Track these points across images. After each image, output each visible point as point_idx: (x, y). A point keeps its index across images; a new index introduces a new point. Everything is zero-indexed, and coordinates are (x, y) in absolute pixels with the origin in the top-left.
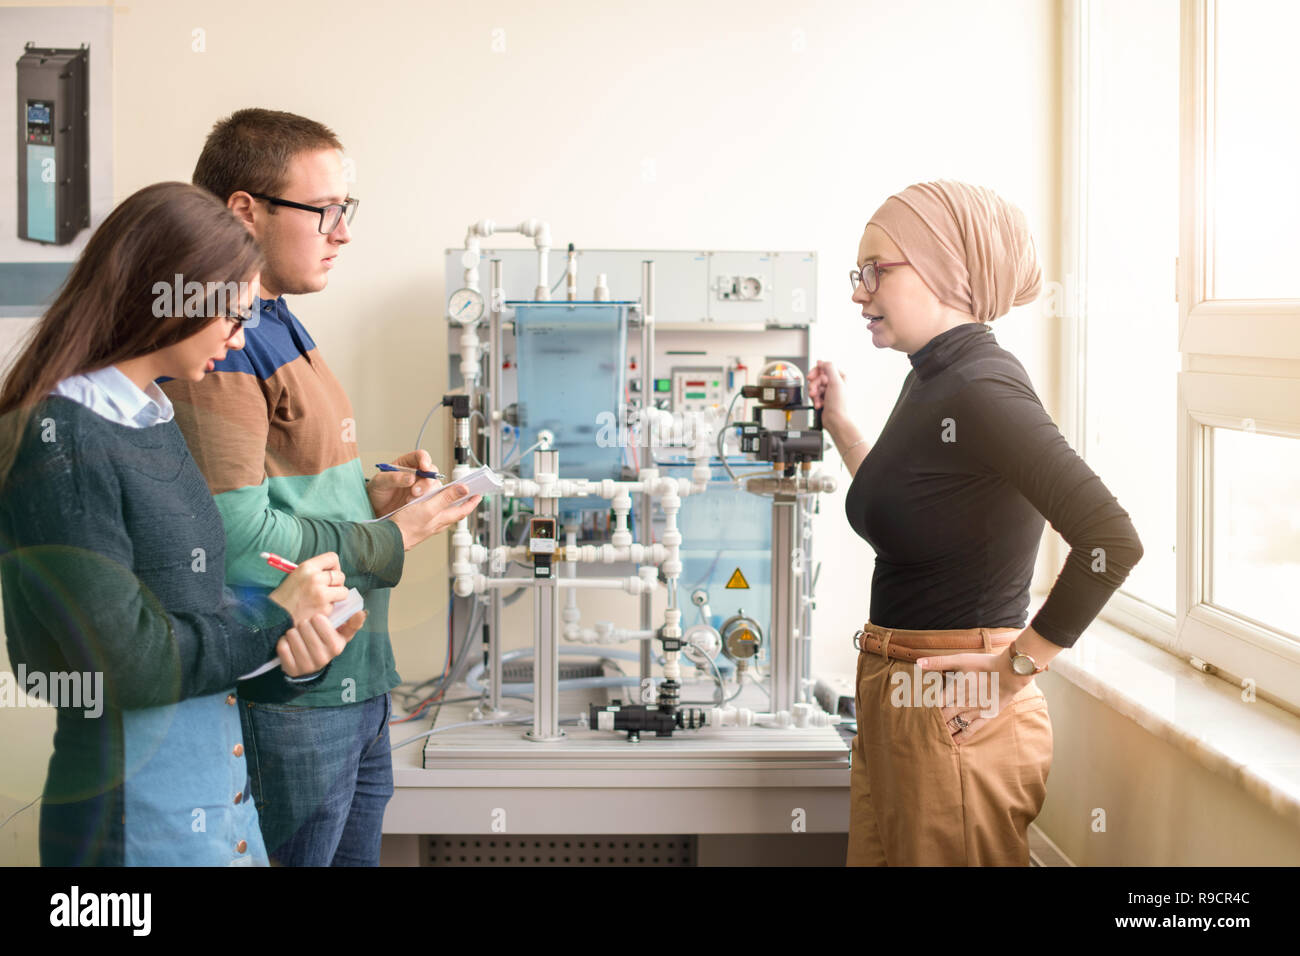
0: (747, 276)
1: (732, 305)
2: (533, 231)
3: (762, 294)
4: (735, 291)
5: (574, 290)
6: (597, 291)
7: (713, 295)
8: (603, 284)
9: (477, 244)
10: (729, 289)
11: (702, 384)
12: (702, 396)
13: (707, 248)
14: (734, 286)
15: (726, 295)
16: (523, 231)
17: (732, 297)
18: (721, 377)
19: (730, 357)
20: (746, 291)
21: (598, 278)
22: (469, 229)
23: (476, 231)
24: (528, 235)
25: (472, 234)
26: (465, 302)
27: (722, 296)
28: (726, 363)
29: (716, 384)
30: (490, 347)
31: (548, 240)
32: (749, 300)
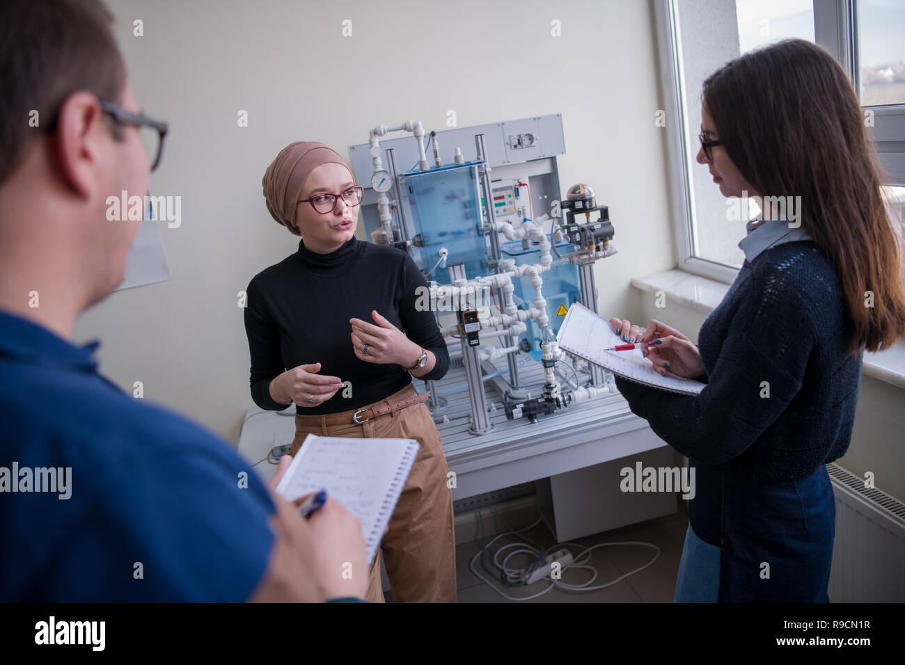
0: (525, 134)
1: (519, 151)
2: (412, 128)
3: (535, 143)
4: (519, 143)
5: (439, 159)
6: (456, 158)
7: (508, 147)
8: (459, 153)
9: (377, 140)
10: (517, 143)
11: (503, 197)
12: (504, 204)
13: (501, 121)
14: (519, 140)
15: (515, 146)
16: (405, 128)
17: (519, 147)
18: (511, 192)
19: (514, 180)
20: (526, 142)
21: (456, 150)
22: (370, 133)
23: (375, 133)
24: (410, 130)
25: (373, 135)
26: (381, 180)
27: (513, 147)
28: (513, 183)
29: (510, 196)
30: (396, 202)
31: (423, 132)
32: (528, 147)
